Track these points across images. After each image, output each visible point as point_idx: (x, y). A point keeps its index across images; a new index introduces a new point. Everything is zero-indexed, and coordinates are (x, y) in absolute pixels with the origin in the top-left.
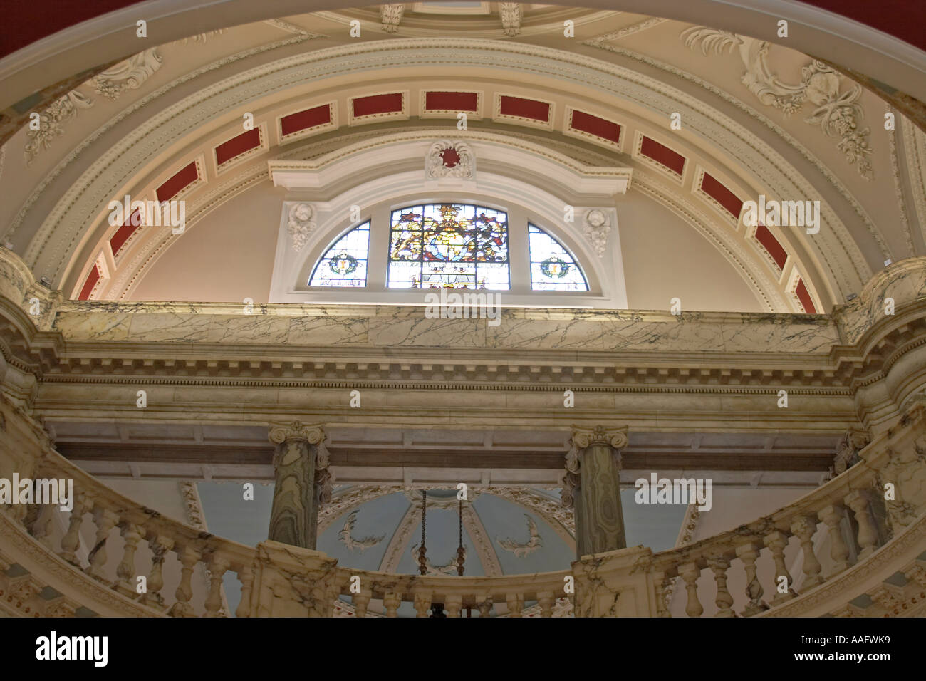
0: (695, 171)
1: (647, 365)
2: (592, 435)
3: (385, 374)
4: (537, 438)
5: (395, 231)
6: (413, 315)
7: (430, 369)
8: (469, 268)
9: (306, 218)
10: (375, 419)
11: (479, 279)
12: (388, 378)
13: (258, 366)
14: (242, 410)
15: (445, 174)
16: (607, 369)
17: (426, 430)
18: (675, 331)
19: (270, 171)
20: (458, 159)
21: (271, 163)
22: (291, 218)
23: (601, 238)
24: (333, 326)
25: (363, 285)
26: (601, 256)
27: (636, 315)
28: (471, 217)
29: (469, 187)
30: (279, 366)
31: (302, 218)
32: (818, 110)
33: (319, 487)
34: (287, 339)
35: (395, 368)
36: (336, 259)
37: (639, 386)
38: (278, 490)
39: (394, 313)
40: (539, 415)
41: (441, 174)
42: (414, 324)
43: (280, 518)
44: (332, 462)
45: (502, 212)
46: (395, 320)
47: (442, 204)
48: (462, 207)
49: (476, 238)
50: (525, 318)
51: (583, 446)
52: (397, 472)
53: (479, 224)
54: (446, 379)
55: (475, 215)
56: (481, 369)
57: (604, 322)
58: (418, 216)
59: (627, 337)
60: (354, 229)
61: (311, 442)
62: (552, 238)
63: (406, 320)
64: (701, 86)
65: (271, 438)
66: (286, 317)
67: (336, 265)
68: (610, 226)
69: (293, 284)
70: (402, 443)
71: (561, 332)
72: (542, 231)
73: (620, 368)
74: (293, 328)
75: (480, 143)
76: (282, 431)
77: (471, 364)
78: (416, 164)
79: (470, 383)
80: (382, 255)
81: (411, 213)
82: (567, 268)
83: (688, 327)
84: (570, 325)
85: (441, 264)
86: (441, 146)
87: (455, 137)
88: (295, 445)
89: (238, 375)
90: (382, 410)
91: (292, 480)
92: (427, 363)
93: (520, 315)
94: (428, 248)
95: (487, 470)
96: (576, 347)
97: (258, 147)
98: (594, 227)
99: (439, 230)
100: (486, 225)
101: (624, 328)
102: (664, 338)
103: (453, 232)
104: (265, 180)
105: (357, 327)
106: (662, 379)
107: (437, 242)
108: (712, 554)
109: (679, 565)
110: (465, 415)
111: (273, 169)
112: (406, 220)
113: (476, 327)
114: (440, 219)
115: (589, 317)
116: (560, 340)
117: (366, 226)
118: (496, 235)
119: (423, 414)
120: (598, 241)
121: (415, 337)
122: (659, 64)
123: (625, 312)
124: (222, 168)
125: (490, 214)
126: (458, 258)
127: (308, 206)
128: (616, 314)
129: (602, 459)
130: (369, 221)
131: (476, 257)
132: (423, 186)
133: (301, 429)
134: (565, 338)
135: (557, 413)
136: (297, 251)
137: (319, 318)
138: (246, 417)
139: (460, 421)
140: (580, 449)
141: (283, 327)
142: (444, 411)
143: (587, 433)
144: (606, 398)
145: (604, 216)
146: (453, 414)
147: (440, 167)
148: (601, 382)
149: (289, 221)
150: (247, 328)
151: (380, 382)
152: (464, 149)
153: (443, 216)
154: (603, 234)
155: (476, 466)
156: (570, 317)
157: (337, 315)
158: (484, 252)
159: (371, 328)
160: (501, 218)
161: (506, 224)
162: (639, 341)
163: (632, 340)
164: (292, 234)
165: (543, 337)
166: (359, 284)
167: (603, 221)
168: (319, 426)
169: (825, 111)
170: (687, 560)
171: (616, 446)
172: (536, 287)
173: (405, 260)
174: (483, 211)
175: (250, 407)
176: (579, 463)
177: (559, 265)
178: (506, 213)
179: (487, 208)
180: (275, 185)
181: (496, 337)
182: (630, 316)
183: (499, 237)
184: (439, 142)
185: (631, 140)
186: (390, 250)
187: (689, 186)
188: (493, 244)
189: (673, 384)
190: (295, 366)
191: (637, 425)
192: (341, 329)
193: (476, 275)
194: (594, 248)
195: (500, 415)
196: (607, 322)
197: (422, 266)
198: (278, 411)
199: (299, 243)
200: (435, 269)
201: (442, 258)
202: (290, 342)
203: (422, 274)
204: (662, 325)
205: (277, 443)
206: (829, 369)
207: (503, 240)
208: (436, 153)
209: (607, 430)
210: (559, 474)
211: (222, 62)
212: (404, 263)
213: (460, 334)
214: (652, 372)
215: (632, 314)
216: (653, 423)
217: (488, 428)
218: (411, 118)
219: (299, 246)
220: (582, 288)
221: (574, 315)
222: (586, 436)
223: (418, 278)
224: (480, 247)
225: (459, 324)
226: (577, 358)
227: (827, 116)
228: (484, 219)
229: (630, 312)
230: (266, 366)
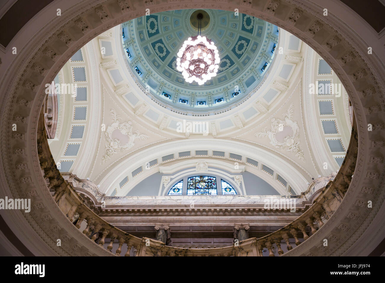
1: (253, 208)
2: (240, 227)
3: (185, 212)
4: (225, 228)
5: (189, 182)
8: (207, 190)
9: (168, 179)
10: (182, 223)
11: (210, 193)
13: (153, 210)
14: (148, 222)
16: (242, 209)
17: (196, 226)
18: (260, 201)
19: (159, 169)
21: (160, 167)
23: (239, 182)
24: (172, 201)
25: (181, 194)
26: (239, 186)
27: (249, 197)
28: (207, 179)
30: (158, 210)
31: (166, 179)
32: (289, 148)
34: (161, 204)
35: (188, 210)
36: (175, 189)
37: (251, 214)
40: (225, 222)
42: (193, 200)
44: (172, 237)
47: (200, 176)
48: (205, 177)
50: (221, 198)
51: (238, 229)
52: (189, 240)
53: (209, 180)
58: (194, 179)
59: (247, 202)
60: (179, 182)
62: (227, 183)
63: (191, 199)
65: (155, 229)
68: (241, 179)
69: (164, 194)
70: (190, 230)
71: (230, 201)
72: (225, 182)
74: (162, 202)
76: (158, 227)
78: (194, 167)
79: (207, 214)
80: (186, 188)
82: (231, 190)
83: (263, 199)
84: (232, 200)
85: (200, 190)
86: (199, 163)
88: (161, 231)
89: (148, 213)
90: (184, 221)
93: (219, 197)
96: (234, 204)
99: (199, 182)
101: (246, 200)
102: (257, 202)
103: (203, 182)
104: (158, 171)
105: (179, 201)
106: (257, 212)
107: (199, 185)
108: (275, 238)
109: (265, 242)
110: (206, 222)
113: (208, 201)
115: (237, 198)
116: (230, 203)
117: (182, 182)
118: (213, 183)
119: (195, 222)
125: (212, 178)
126: (204, 188)
127: (168, 177)
128: (244, 196)
129: (243, 233)
130: (183, 180)
131: (208, 188)
133: (163, 226)
134: (232, 202)
135: (230, 221)
137: (169, 199)
138: (149, 224)
139: (205, 224)
141: (160, 201)
142: (201, 221)
143: (238, 226)
144: (243, 217)
146: (203, 222)
149: (163, 180)
150: (151, 202)
152: (205, 163)
155: (210, 238)
157: (173, 198)
159: (182, 201)
160: (214, 179)
161: (216, 180)
162: (250, 203)
164: (164, 183)
165: (225, 203)
168: (168, 225)
169: (291, 148)
170: (268, 241)
173: (191, 189)
174: (210, 177)
175: (150, 221)
176: (237, 235)
177: (229, 189)
178: (216, 178)
181: (213, 203)
182: (247, 197)
186: (188, 186)
188: (213, 184)
190: (162, 210)
191: (252, 224)
192: (174, 202)
193: (209, 192)
194: (237, 184)
195: (215, 222)
196: (242, 198)
197: (195, 190)
198: (157, 222)
204: (256, 199)
205: (157, 230)
207: (215, 184)
209: (244, 225)
213: (204, 202)
214: (254, 210)
216: (256, 223)
217: (212, 225)
218: (192, 157)
219: (166, 186)
221: (233, 197)
223: (194, 193)
224: (209, 185)
227: (292, 149)
228: (210, 179)
230: (155, 211)
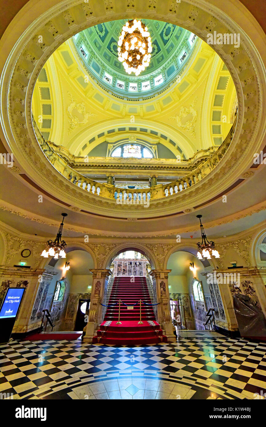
1: (161, 166)
4: (145, 176)
6: (127, 159)
7: (130, 166)
8: (135, 154)
9: (112, 146)
10: (122, 173)
14: (102, 172)
16: (155, 166)
17: (129, 175)
21: (106, 138)
22: (109, 146)
23: (154, 150)
24: (115, 160)
27: (159, 159)
29: (135, 142)
30: (107, 166)
35: (124, 166)
37: (160, 169)
39: (124, 159)
40: (145, 173)
41: (131, 140)
50: (143, 160)
54: (132, 168)
56: (137, 166)
59: (158, 162)
61: (112, 177)
62: (147, 149)
68: (156, 148)
73: (157, 166)
76: (108, 175)
77: (135, 166)
84: (150, 161)
87: (133, 135)
88: (110, 177)
89: (101, 167)
95: (137, 182)
98: (154, 148)
102: (164, 163)
104: (105, 141)
105: (119, 161)
112: (126, 147)
113: (136, 161)
116: (148, 163)
119: (128, 173)
121: (127, 162)
125: (138, 146)
127: (112, 144)
128: (157, 159)
129: (154, 179)
130: (121, 147)
132: (128, 142)
133: (111, 175)
135: (148, 173)
137: (113, 159)
139: (134, 174)
140: (151, 178)
142: (132, 172)
143: (152, 175)
144: (155, 171)
145: (155, 146)
148: (155, 168)
150: (103, 161)
151: (122, 168)
152: (135, 136)
153: (132, 147)
158: (137, 152)
162: (160, 163)
164: (109, 149)
165: (146, 162)
166: (119, 156)
171: (156, 178)
172: (145, 157)
173: (126, 153)
176: (151, 180)
180: (107, 142)
181: (139, 162)
185: (159, 135)
189: (165, 169)
190: (110, 166)
191: (159, 175)
192: (117, 161)
195: (140, 173)
196: (155, 160)
199: (111, 150)
201: (131, 153)
202: (109, 162)
203: (128, 155)
204: (163, 161)
205: (107, 177)
206: (188, 167)
207: (140, 150)
208: (130, 137)
209: (155, 175)
213: (134, 161)
216: (162, 175)
217: (138, 175)
218: (127, 132)
226: (151, 165)
230: (105, 166)
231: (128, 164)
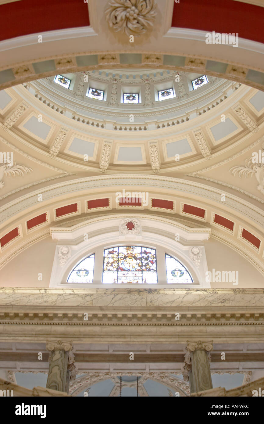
0: (239, 228)
1: (221, 312)
2: (196, 345)
3: (100, 319)
4: (171, 348)
5: (106, 258)
6: (113, 292)
7: (121, 316)
8: (139, 274)
9: (67, 252)
10: (96, 339)
11: (144, 279)
12: (101, 321)
13: (42, 315)
14: (34, 336)
15: (128, 233)
16: (202, 315)
17: (119, 344)
18: (233, 298)
19: (51, 232)
20: (133, 227)
21: (51, 229)
22: (60, 253)
23: (198, 259)
24: (77, 298)
25: (91, 282)
26: (198, 267)
27: (215, 291)
28: (140, 252)
29: (138, 238)
30: (52, 315)
31: (64, 252)
33: (70, 373)
34: (56, 304)
35: (105, 316)
36: (79, 270)
37: (217, 322)
38: (50, 373)
39: (104, 292)
40: (171, 337)
41: (126, 233)
42: (114, 296)
43: (50, 386)
44: (76, 360)
45: (154, 249)
46: (105, 295)
47: (127, 246)
48: (136, 247)
49: (142, 261)
50: (164, 293)
51: (192, 350)
52: (106, 365)
53: (143, 255)
54: (128, 321)
55: (142, 251)
56: (145, 316)
57: (201, 294)
58: (116, 252)
59: (211, 301)
60: (88, 257)
61: (66, 350)
62: (176, 260)
63: (110, 295)
64: (239, 192)
65: (47, 348)
66: (55, 294)
67: (79, 273)
68: (202, 254)
69: (60, 281)
70: (108, 351)
71: (180, 299)
72: (172, 257)
73: (208, 314)
74: (59, 299)
75: (143, 219)
76: (53, 345)
77: (139, 313)
78: (115, 229)
79: (139, 322)
80: (100, 269)
81: (113, 250)
82: (183, 273)
83: (239, 296)
84: (185, 296)
85: (127, 272)
86: (126, 221)
87: (132, 217)
88: (58, 352)
89: (33, 319)
90: (99, 335)
91: (57, 367)
92: (120, 314)
93: (162, 292)
94: (120, 266)
95: (147, 364)
96: (188, 305)
97: (45, 222)
98: (195, 255)
99: (125, 258)
100: (147, 255)
101: (209, 297)
102: (228, 301)
103: (132, 258)
104: (49, 236)
105: (88, 298)
106: (228, 319)
107: (125, 263)
110: (137, 337)
111: (52, 231)
112: (111, 253)
113: (142, 297)
114: (126, 253)
115: (193, 292)
116: (180, 303)
117: (93, 256)
119: (117, 337)
120: (196, 260)
121: (114, 302)
122: (221, 183)
123: (210, 289)
124: (29, 231)
125: (148, 250)
126: (134, 269)
127: (67, 247)
128: (205, 290)
129: (201, 356)
130: (94, 254)
131: (142, 269)
132: (118, 238)
133: (61, 344)
134: (183, 302)
135: (180, 335)
136: (62, 267)
137: (70, 294)
138: (36, 339)
139: (135, 340)
140: (191, 352)
141: (54, 298)
142: (128, 335)
143: (194, 344)
144: (202, 328)
145: (199, 249)
146: (131, 337)
147: (126, 230)
148: (200, 321)
149: (59, 254)
150: (38, 299)
151: (98, 322)
152: (136, 222)
153: (127, 251)
154: (199, 257)
155: (143, 362)
156: (185, 292)
157: (79, 293)
158: (146, 267)
159: (94, 299)
160: (153, 252)
161: (155, 254)
162: (216, 302)
163: (213, 302)
164: (60, 260)
165: (173, 302)
166: (90, 281)
167: (198, 252)
168: (70, 342)
171: (208, 350)
172: (169, 282)
173: (110, 271)
174: (145, 249)
175: (38, 334)
176: (191, 359)
177: (179, 272)
178: (155, 250)
179: (147, 248)
180: (53, 238)
181: (151, 302)
182: (212, 291)
183: (152, 260)
184: (126, 220)
185: (210, 217)
186: (103, 266)
187: (236, 235)
188: (150, 263)
189: (233, 321)
190: (59, 315)
191: (217, 340)
192: (80, 299)
193: (142, 277)
194: (195, 264)
195: (153, 337)
196: (202, 294)
197: (118, 273)
198: (51, 336)
199: (63, 263)
200: (124, 274)
201: (127, 270)
202: (57, 305)
203: (118, 277)
204: (226, 295)
205: (50, 351)
207: (154, 261)
208: (124, 224)
209: (203, 343)
210: (181, 365)
211: (30, 185)
212: (110, 272)
213: (135, 301)
214: (223, 316)
215: (213, 290)
216: (224, 339)
217: (148, 343)
218: (113, 209)
219: (63, 264)
220: (190, 282)
221: (186, 291)
222: (193, 346)
223: (116, 278)
224: (144, 264)
225: (135, 296)
226: (188, 310)
228: (145, 253)
229: (212, 289)
230: (46, 315)
231: (114, 308)
